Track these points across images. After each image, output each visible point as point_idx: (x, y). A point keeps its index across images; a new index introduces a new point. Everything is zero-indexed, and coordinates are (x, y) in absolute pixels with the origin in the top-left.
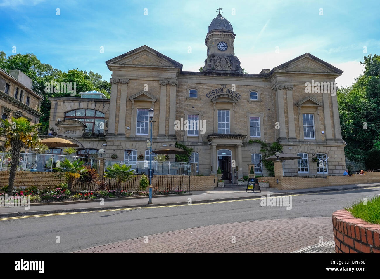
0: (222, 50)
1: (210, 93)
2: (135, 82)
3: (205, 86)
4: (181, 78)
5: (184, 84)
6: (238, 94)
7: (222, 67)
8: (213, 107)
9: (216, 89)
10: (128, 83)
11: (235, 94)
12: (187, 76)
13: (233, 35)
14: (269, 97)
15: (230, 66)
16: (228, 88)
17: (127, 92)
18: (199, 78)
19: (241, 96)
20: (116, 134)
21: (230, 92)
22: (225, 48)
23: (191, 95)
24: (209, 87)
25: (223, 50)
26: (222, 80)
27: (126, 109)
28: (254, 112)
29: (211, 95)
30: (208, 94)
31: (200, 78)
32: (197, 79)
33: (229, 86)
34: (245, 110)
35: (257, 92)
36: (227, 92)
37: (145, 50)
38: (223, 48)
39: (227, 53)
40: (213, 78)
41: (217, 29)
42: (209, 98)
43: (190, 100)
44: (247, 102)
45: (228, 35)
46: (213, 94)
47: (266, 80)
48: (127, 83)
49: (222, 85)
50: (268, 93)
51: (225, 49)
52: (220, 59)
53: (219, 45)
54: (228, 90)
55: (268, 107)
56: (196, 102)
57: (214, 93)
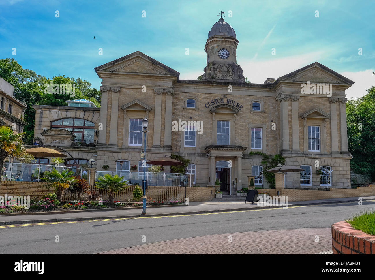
0: (223, 57)
1: (209, 103)
2: (127, 91)
3: (204, 96)
4: (177, 87)
5: (180, 93)
6: (239, 104)
7: (222, 76)
8: (212, 118)
9: (216, 99)
10: (120, 91)
11: (236, 105)
12: (184, 85)
13: (236, 42)
14: (273, 108)
15: (231, 75)
16: (229, 98)
17: (119, 101)
18: (197, 88)
19: (243, 107)
20: (107, 144)
21: (231, 103)
22: (226, 55)
23: (188, 105)
24: (208, 96)
25: (225, 57)
26: (222, 90)
27: (118, 119)
28: (256, 123)
29: (211, 105)
30: (207, 104)
31: (199, 87)
32: (195, 88)
33: (229, 96)
34: (247, 122)
35: (261, 102)
36: (228, 102)
37: (138, 56)
38: (224, 55)
39: (229, 60)
40: (212, 87)
41: (219, 34)
42: (208, 108)
43: (188, 110)
44: (249, 113)
45: (230, 42)
46: (213, 105)
47: (270, 90)
48: (118, 91)
49: (222, 95)
50: (272, 103)
51: (226, 57)
52: (221, 67)
53: (220, 53)
54: (228, 100)
55: (271, 118)
56: (194, 112)
57: (214, 103)
